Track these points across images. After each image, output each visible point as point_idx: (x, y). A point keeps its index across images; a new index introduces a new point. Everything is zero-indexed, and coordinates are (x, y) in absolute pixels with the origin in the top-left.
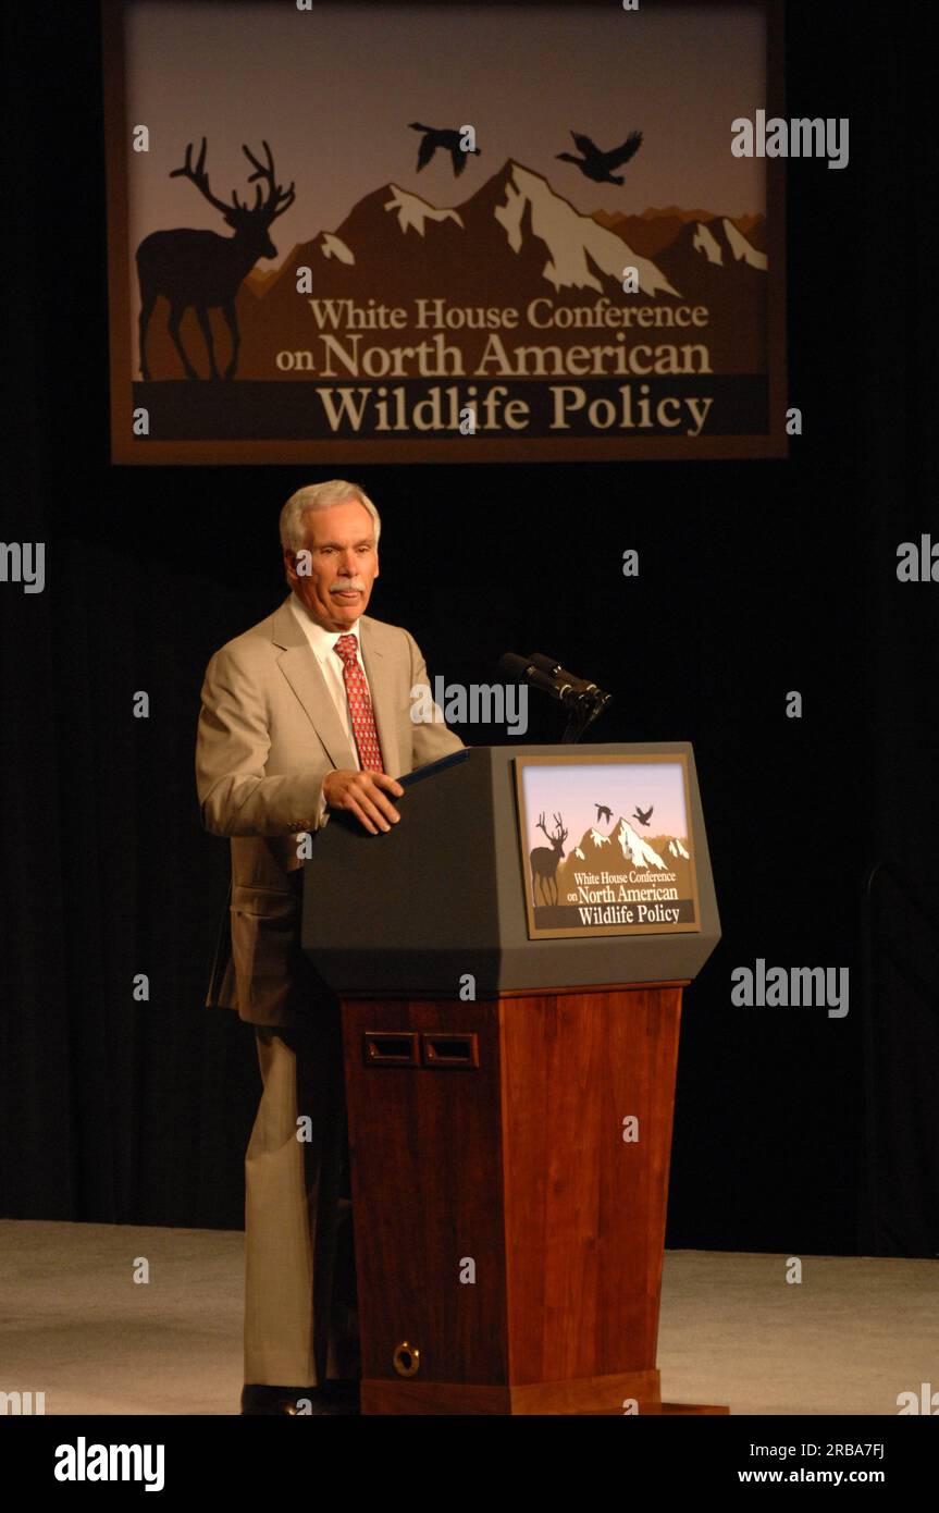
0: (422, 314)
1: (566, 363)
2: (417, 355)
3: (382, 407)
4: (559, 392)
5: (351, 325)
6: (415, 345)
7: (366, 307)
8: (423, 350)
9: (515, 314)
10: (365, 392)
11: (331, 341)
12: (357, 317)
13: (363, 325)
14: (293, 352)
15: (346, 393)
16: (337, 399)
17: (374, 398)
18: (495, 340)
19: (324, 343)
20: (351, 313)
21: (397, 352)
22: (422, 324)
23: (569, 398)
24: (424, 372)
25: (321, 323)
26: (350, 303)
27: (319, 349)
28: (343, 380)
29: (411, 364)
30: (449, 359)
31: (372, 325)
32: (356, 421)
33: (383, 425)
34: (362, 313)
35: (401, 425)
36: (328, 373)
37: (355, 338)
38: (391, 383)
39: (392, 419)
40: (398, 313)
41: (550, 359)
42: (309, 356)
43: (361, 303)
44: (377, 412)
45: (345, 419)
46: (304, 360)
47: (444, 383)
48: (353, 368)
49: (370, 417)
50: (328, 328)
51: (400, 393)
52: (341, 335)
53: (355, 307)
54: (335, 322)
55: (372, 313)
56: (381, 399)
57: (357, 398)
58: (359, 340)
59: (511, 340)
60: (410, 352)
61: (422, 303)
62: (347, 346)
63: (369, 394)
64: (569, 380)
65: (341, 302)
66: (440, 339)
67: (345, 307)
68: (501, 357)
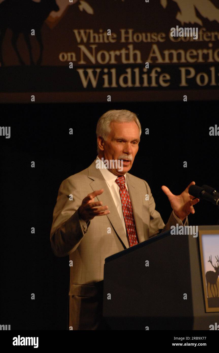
0: (123, 36)
1: (186, 57)
2: (121, 54)
3: (106, 77)
4: (183, 70)
5: (92, 41)
6: (120, 49)
7: (98, 33)
8: (124, 52)
9: (164, 35)
10: (98, 70)
11: (83, 48)
12: (94, 38)
13: (97, 41)
14: (67, 52)
15: (90, 71)
16: (86, 74)
17: (102, 73)
18: (155, 47)
19: (80, 49)
20: (92, 35)
21: (112, 53)
22: (123, 40)
23: (188, 73)
24: (124, 61)
25: (79, 40)
26: (91, 31)
27: (78, 52)
28: (89, 65)
29: (118, 58)
30: (135, 56)
31: (101, 41)
32: (94, 83)
33: (106, 85)
34: (96, 36)
35: (114, 85)
36: (82, 62)
37: (94, 47)
38: (109, 66)
39: (110, 82)
41: (179, 56)
42: (74, 55)
43: (97, 31)
44: (103, 79)
45: (90, 83)
46: (72, 57)
47: (133, 66)
48: (93, 60)
49: (101, 81)
50: (82, 42)
51: (113, 71)
52: (88, 45)
53: (94, 32)
54: (85, 40)
55: (101, 35)
56: (105, 74)
57: (95, 73)
58: (96, 48)
59: (162, 47)
60: (118, 53)
61: (123, 31)
62: (90, 50)
63: (100, 72)
64: (187, 65)
65: (88, 31)
66: (131, 47)
67: (89, 33)
68: (158, 54)
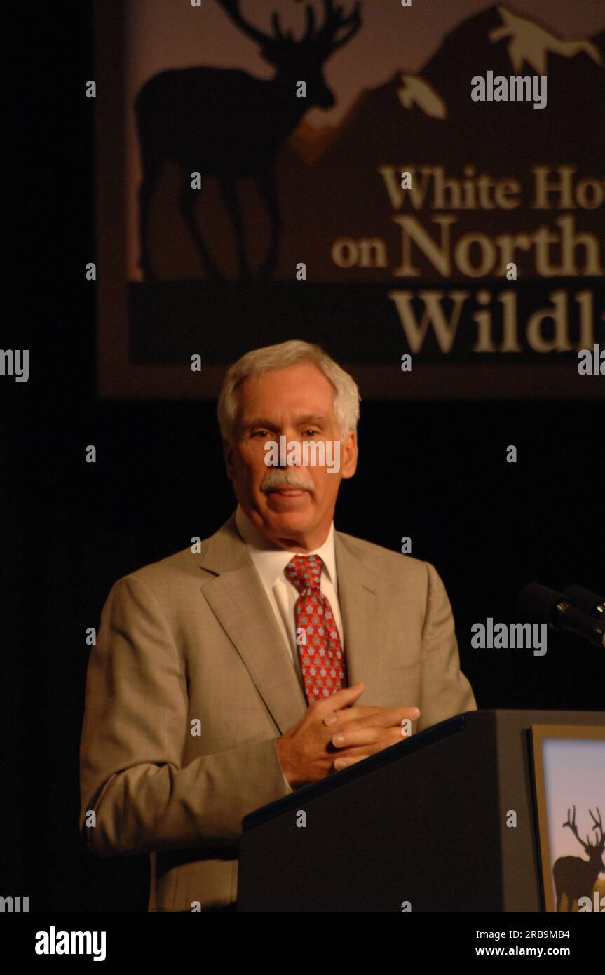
0: (542, 187)
2: (533, 247)
3: (483, 319)
5: (439, 202)
6: (531, 230)
7: (461, 178)
8: (543, 239)
10: (459, 297)
11: (410, 226)
12: (448, 193)
13: (456, 202)
14: (357, 238)
15: (432, 301)
16: (419, 308)
17: (472, 306)
19: (399, 229)
20: (440, 185)
21: (506, 243)
22: (542, 202)
24: (544, 268)
25: (397, 199)
26: (439, 173)
27: (394, 237)
28: (428, 279)
30: (580, 252)
31: (470, 203)
32: (445, 339)
33: (485, 344)
34: (454, 186)
35: (510, 344)
36: (407, 271)
37: (445, 221)
38: (495, 285)
39: (497, 334)
40: (507, 188)
42: (380, 246)
43: (454, 173)
44: (475, 326)
45: (430, 336)
46: (373, 252)
48: (441, 262)
49: (466, 333)
50: (407, 207)
51: (509, 300)
52: (426, 217)
53: (448, 175)
54: (417, 199)
55: (469, 186)
56: (479, 308)
57: (447, 306)
58: (452, 226)
60: (523, 242)
61: (541, 174)
62: (434, 232)
63: (466, 302)
65: (426, 171)
66: (567, 223)
67: (432, 179)
